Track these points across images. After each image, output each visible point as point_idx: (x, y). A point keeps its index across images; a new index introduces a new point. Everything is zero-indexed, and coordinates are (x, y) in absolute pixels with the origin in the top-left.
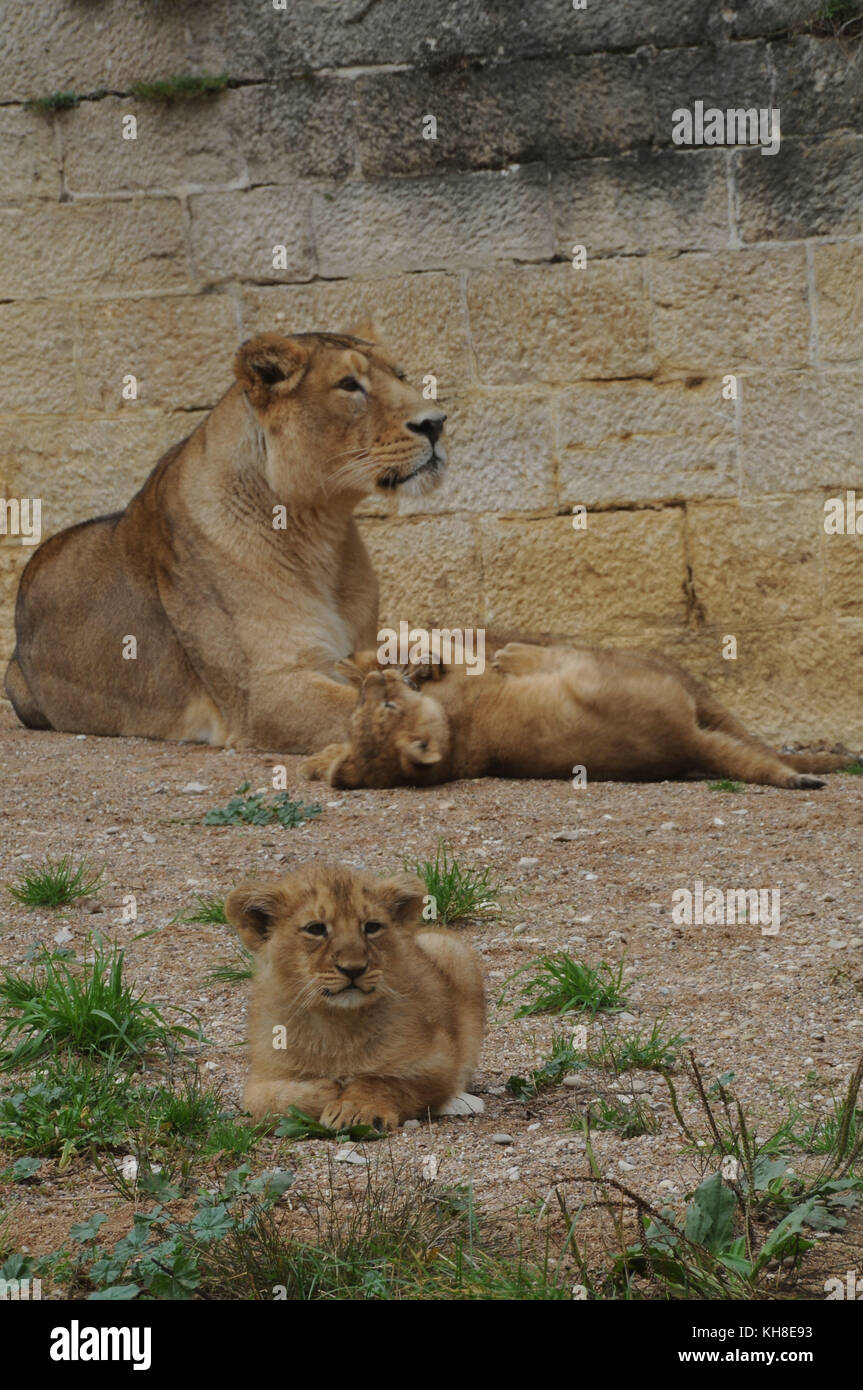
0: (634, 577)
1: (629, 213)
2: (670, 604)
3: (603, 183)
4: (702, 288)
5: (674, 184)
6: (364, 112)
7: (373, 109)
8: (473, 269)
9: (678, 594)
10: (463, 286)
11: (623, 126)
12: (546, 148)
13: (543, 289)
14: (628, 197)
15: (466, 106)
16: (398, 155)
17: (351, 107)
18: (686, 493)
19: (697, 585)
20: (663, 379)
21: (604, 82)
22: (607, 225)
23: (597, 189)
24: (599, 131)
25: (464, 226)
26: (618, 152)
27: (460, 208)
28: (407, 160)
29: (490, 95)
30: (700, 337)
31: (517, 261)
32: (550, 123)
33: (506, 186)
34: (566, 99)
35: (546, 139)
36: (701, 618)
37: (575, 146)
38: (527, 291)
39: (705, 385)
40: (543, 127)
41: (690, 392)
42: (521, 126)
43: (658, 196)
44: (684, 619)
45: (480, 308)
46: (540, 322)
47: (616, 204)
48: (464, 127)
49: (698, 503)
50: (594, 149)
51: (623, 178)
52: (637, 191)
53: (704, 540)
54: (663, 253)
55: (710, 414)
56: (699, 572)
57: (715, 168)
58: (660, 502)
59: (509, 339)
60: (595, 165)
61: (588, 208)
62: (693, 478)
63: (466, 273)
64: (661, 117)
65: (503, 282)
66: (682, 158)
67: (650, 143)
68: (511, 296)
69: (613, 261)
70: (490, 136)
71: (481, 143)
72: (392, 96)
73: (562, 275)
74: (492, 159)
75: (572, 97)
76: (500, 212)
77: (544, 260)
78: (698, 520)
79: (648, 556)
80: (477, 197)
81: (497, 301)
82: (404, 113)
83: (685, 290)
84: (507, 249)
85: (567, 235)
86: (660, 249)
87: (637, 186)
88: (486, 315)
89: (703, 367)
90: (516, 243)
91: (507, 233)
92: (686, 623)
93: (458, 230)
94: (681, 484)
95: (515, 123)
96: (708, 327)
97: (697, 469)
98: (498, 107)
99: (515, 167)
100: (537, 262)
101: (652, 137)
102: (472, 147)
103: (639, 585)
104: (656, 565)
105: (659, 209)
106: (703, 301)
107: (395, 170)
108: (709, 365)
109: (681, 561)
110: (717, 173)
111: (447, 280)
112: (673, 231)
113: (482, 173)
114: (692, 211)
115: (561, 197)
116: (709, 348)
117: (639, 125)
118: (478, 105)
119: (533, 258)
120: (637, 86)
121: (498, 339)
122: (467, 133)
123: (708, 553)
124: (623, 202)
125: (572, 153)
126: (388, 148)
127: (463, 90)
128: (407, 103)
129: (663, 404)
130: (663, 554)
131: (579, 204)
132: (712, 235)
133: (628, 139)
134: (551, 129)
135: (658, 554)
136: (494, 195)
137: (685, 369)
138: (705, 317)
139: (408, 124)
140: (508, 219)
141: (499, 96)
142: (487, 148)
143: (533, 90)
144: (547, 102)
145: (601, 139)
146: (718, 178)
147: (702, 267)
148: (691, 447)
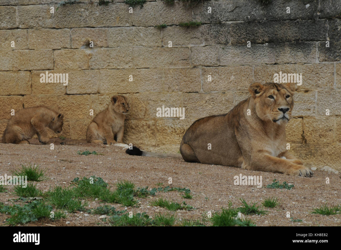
0: (290, 132)
1: (293, 55)
2: (298, 139)
3: (287, 48)
4: (309, 71)
5: (304, 49)
6: (233, 31)
7: (235, 30)
8: (256, 65)
9: (301, 137)
10: (253, 69)
11: (293, 36)
12: (274, 40)
13: (272, 70)
14: (293, 51)
15: (256, 30)
16: (240, 40)
17: (229, 30)
18: (303, 115)
19: (305, 135)
20: (299, 90)
21: (289, 27)
22: (287, 57)
23: (286, 49)
24: (287, 37)
25: (254, 56)
26: (291, 41)
27: (253, 52)
28: (242, 41)
29: (262, 28)
30: (308, 82)
31: (266, 64)
32: (276, 35)
33: (265, 48)
34: (280, 30)
35: (274, 38)
36: (306, 142)
37: (281, 40)
38: (268, 70)
39: (309, 92)
40: (274, 35)
41: (305, 93)
42: (269, 35)
43: (300, 51)
44: (301, 142)
45: (257, 73)
46: (271, 77)
47: (290, 53)
48: (255, 35)
49: (306, 117)
50: (285, 41)
51: (292, 47)
52: (295, 50)
53: (307, 125)
54: (300, 63)
55: (310, 98)
56: (305, 132)
57: (314, 46)
58: (297, 116)
59: (263, 80)
60: (286, 44)
61: (284, 53)
62: (305, 112)
63: (254, 66)
64: (301, 34)
65: (263, 68)
66: (306, 43)
67: (299, 40)
68: (265, 71)
69: (289, 65)
70: (261, 37)
71: (259, 38)
72: (239, 27)
73: (277, 67)
74: (262, 42)
75: (281, 29)
76: (263, 53)
77: (273, 64)
78: (306, 121)
79: (294, 128)
80: (258, 50)
81: (261, 72)
82: (242, 31)
83: (305, 71)
84: (264, 61)
85: (278, 59)
86: (300, 62)
87: (295, 49)
88: (258, 75)
89: (308, 88)
90: (266, 60)
91: (265, 57)
92: (302, 143)
93: (253, 57)
94: (302, 113)
95: (267, 34)
96: (310, 80)
97: (306, 110)
98: (264, 31)
99: (267, 44)
100: (271, 64)
101: (299, 39)
102: (257, 39)
103: (291, 134)
104: (295, 130)
105: (300, 54)
106: (309, 74)
107: (239, 43)
108: (310, 88)
109: (302, 130)
110: (314, 47)
111: (250, 67)
112: (303, 59)
113: (259, 45)
114: (308, 55)
115: (277, 50)
116: (310, 84)
117: (296, 36)
118: (259, 30)
119: (270, 63)
120: (297, 28)
121: (261, 80)
122: (256, 36)
123: (308, 128)
124: (292, 52)
125: (280, 41)
126: (238, 39)
127: (256, 27)
128: (243, 29)
129: (299, 96)
130: (297, 128)
131: (281, 52)
132: (312, 60)
133: (294, 39)
134: (276, 36)
135: (296, 128)
136: (262, 50)
137: (304, 88)
138: (310, 77)
139: (243, 34)
140: (265, 55)
141: (264, 29)
142: (261, 39)
143: (272, 28)
144: (275, 30)
145: (287, 38)
146: (314, 48)
147: (309, 67)
148: (305, 105)
